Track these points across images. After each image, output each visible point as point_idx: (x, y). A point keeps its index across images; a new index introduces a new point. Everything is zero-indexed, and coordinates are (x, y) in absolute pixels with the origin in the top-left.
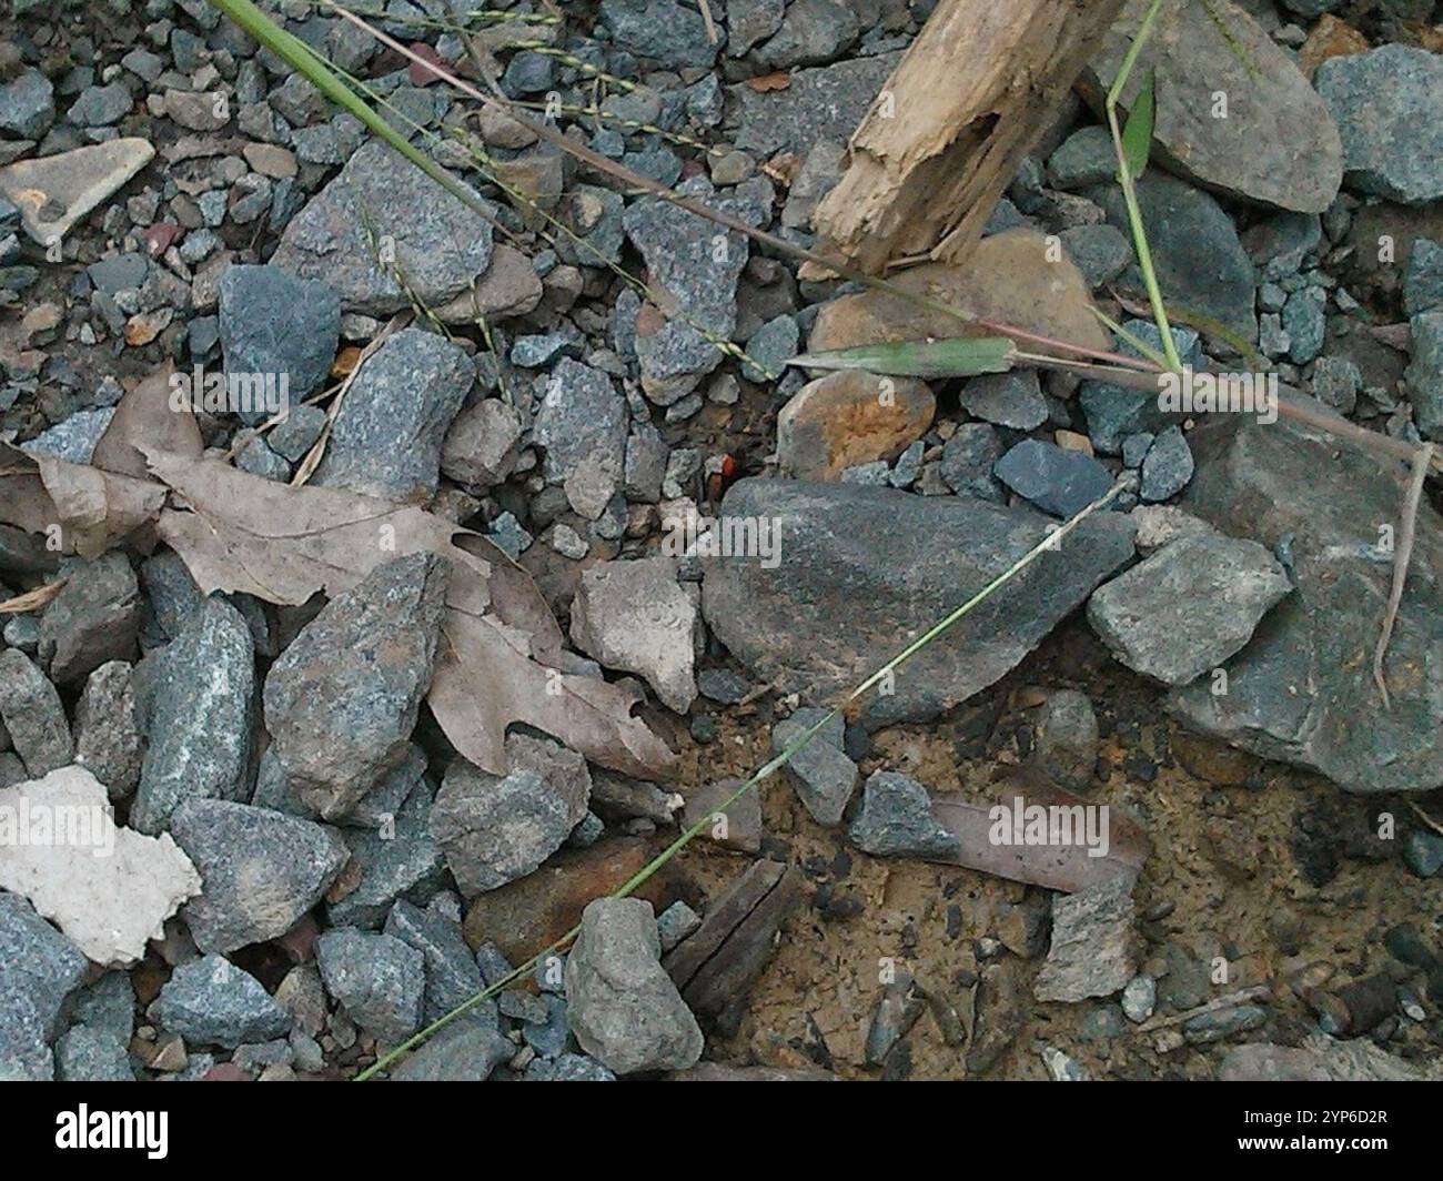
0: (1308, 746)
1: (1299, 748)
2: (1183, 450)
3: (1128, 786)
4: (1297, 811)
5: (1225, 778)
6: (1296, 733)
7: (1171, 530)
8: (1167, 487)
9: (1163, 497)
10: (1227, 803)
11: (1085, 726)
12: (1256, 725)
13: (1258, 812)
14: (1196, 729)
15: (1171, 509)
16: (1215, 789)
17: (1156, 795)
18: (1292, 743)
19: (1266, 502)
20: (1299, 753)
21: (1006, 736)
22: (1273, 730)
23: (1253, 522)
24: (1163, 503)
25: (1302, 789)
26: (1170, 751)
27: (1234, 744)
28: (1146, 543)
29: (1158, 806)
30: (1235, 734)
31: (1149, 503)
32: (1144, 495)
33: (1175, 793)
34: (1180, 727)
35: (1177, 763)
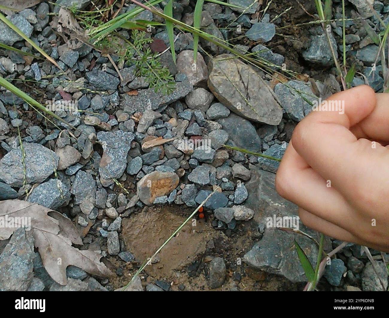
0: (281, 270)
1: (279, 270)
2: (245, 190)
3: (234, 282)
4: (278, 286)
5: (259, 279)
6: (278, 266)
7: (243, 212)
8: (241, 200)
9: (240, 202)
10: (260, 285)
11: (223, 267)
12: (267, 265)
13: (268, 287)
14: (252, 266)
15: (243, 206)
16: (257, 282)
17: (241, 284)
18: (277, 269)
19: (268, 204)
20: (279, 272)
21: (202, 270)
22: (272, 266)
23: (264, 209)
24: (240, 204)
25: (280, 281)
26: (245, 272)
27: (262, 270)
28: (237, 216)
29: (242, 287)
30: (262, 267)
31: (237, 205)
32: (235, 202)
33: (246, 283)
34: (247, 265)
35: (247, 275)
